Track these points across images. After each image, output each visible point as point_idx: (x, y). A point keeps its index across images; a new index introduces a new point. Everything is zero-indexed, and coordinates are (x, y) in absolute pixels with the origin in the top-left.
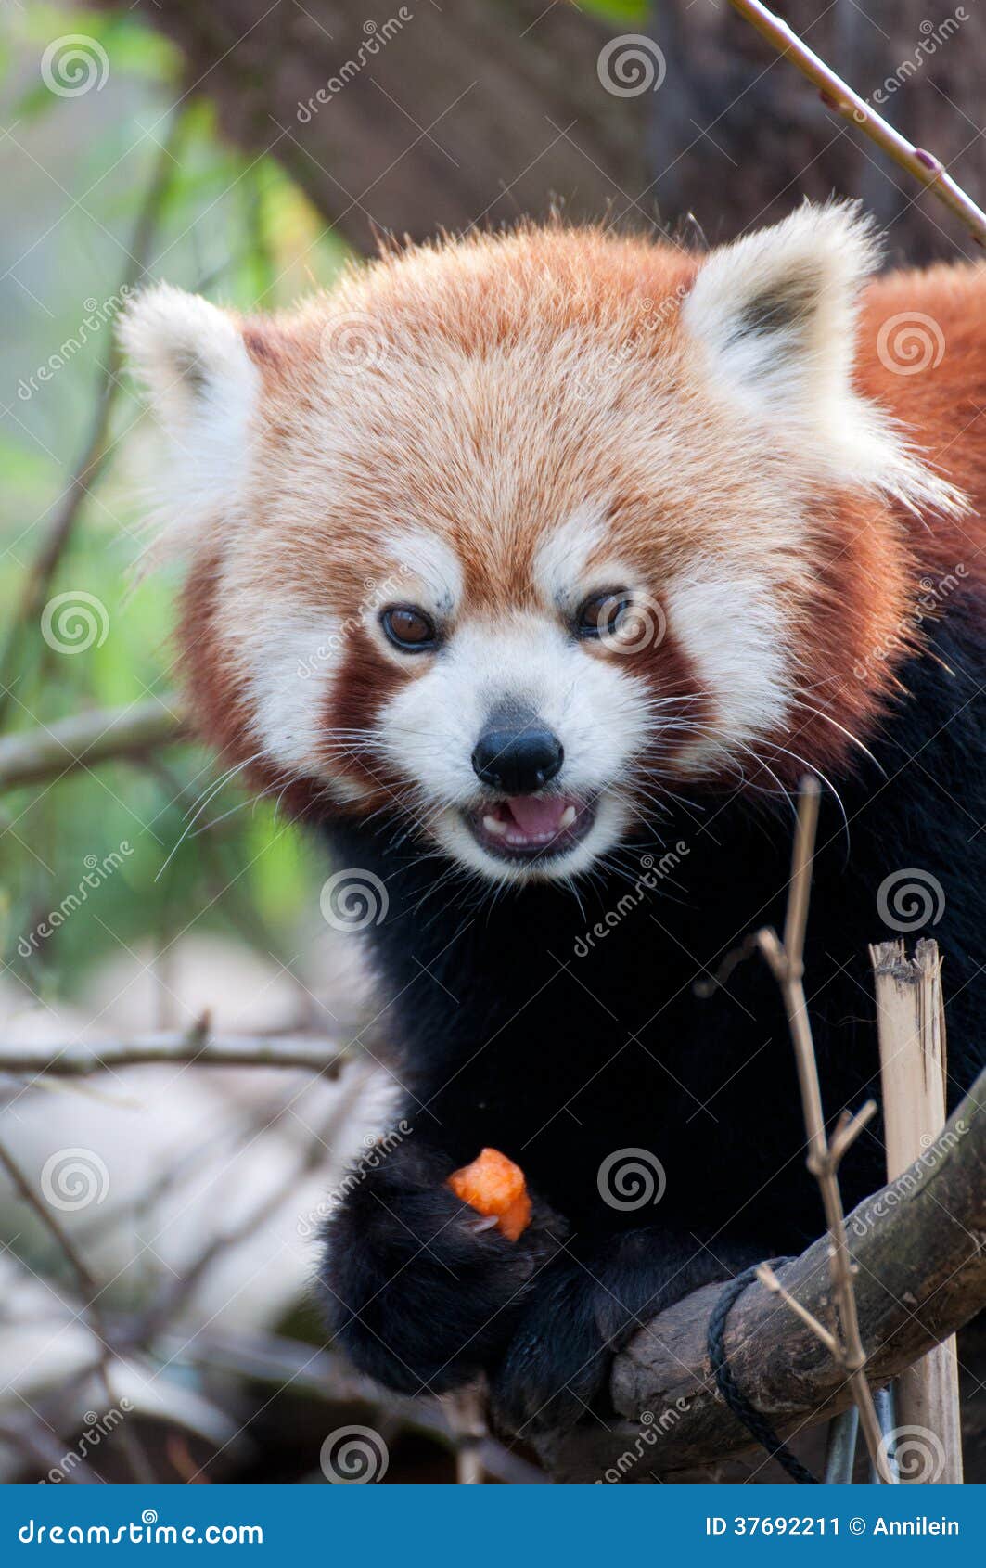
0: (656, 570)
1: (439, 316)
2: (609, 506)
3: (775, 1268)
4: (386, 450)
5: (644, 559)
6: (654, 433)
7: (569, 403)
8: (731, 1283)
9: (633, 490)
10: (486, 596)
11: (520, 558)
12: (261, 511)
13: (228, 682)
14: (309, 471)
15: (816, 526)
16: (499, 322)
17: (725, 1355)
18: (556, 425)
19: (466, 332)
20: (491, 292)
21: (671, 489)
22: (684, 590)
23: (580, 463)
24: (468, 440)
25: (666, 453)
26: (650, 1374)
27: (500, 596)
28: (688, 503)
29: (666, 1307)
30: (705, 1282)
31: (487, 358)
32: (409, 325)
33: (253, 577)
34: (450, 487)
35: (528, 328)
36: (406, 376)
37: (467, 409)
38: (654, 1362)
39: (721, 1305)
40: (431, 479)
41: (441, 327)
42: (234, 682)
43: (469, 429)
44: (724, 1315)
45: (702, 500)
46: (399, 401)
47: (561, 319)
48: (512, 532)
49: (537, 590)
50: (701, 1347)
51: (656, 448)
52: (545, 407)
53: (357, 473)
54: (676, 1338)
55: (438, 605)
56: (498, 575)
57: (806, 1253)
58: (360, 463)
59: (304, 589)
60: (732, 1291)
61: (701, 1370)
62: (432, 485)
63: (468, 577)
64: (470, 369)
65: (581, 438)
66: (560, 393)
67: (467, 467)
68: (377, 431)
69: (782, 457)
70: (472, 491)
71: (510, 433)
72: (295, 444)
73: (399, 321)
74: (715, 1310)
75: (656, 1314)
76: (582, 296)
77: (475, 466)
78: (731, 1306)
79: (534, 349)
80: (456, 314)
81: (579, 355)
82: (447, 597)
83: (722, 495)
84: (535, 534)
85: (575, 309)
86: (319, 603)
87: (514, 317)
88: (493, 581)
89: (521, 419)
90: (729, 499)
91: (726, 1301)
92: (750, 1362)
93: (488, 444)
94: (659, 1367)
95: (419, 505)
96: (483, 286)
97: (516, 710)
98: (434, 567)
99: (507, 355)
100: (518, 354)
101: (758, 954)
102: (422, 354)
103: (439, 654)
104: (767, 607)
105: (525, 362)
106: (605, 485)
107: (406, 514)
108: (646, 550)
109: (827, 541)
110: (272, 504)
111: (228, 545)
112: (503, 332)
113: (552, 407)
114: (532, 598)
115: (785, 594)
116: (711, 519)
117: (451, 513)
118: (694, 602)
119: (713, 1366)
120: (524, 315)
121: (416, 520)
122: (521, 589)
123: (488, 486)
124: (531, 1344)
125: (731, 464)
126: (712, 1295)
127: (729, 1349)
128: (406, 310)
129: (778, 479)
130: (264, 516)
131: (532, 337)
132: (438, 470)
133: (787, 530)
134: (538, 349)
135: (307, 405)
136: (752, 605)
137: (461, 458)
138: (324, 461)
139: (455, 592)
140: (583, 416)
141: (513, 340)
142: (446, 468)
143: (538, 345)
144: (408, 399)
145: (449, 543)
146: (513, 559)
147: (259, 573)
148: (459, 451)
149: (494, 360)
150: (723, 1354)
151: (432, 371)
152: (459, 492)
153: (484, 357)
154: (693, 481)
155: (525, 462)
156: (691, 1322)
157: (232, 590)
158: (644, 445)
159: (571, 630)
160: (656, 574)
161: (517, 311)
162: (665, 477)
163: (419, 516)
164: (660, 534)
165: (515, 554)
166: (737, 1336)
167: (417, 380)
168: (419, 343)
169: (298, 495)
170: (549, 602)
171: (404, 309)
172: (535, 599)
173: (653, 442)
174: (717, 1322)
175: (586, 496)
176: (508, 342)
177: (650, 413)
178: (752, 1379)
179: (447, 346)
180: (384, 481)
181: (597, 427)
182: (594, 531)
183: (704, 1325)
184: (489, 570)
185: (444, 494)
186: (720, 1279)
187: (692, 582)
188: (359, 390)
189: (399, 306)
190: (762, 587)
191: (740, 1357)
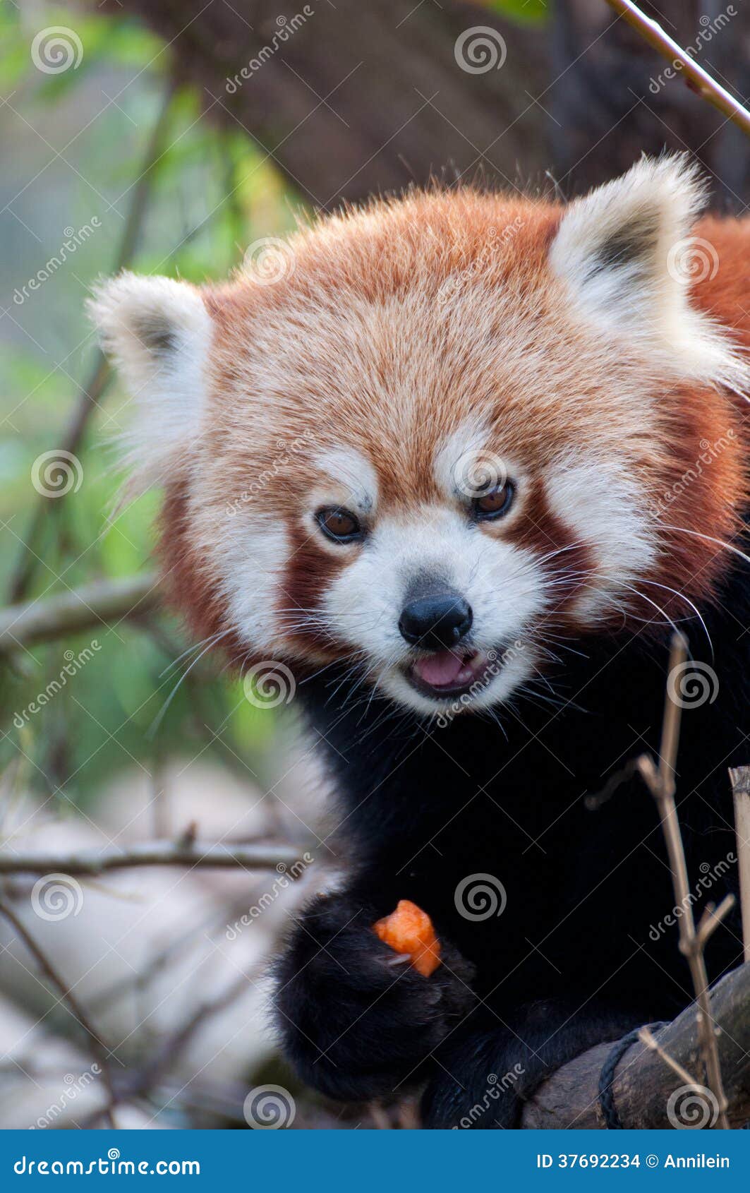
0: (534, 462)
1: (346, 273)
2: (491, 414)
3: (654, 1031)
4: (309, 386)
5: (524, 454)
6: (523, 353)
7: (453, 336)
8: (619, 1043)
9: (509, 400)
10: (397, 494)
11: (422, 463)
12: (216, 442)
13: (204, 584)
14: (250, 407)
15: (664, 413)
16: (393, 274)
17: (614, 1101)
18: (444, 354)
19: (368, 283)
20: (386, 248)
21: (541, 396)
22: (557, 475)
23: (465, 383)
24: (375, 372)
25: (534, 368)
26: (553, 1117)
27: (409, 494)
28: (555, 406)
29: (566, 1063)
30: (597, 1042)
31: (386, 304)
32: (322, 282)
33: (214, 497)
34: (362, 411)
35: (418, 277)
36: (322, 325)
37: (372, 346)
38: (556, 1107)
39: (610, 1061)
40: (347, 406)
41: (348, 281)
42: (209, 583)
43: (375, 362)
44: (612, 1069)
45: (568, 403)
46: (317, 346)
47: (445, 267)
48: (414, 443)
49: (439, 486)
50: (594, 1095)
51: (526, 364)
52: (434, 340)
53: (288, 406)
54: (574, 1088)
55: (360, 506)
56: (406, 477)
57: (678, 1019)
58: (291, 399)
59: (255, 502)
60: (619, 1050)
61: (594, 1114)
62: (349, 411)
63: (381, 481)
64: (373, 314)
65: (464, 363)
66: (446, 327)
67: (374, 393)
68: (302, 370)
69: (631, 363)
70: (381, 414)
71: (408, 363)
72: (240, 385)
73: (314, 279)
74: (605, 1065)
75: (557, 1068)
76: (460, 245)
77: (381, 392)
78: (618, 1062)
79: (423, 294)
80: (359, 268)
81: (460, 295)
82: (367, 499)
83: (584, 397)
84: (432, 443)
85: (455, 257)
86: (267, 511)
87: (404, 269)
88: (402, 483)
89: (416, 352)
90: (590, 400)
91: (614, 1058)
92: (633, 1108)
93: (391, 374)
94: (560, 1112)
95: (339, 427)
96: (379, 245)
97: (430, 581)
98: (353, 476)
99: (401, 301)
100: (411, 300)
101: (638, 775)
102: (333, 304)
103: (364, 544)
104: (627, 482)
105: (416, 305)
106: (486, 397)
107: (330, 435)
108: (524, 446)
109: (674, 423)
110: (223, 437)
111: (191, 472)
112: (398, 282)
113: (440, 341)
114: (435, 493)
115: (642, 470)
116: (575, 418)
117: (365, 432)
118: (566, 485)
119: (604, 1110)
120: (413, 266)
121: (338, 439)
122: (426, 487)
123: (391, 406)
124: (456, 1094)
125: (589, 371)
126: (602, 1053)
127: (617, 1097)
128: (319, 270)
129: (629, 380)
130: (219, 446)
131: (421, 284)
132: (352, 399)
133: (641, 418)
134: (426, 294)
135: (245, 353)
136: (616, 482)
137: (369, 386)
138: (262, 398)
139: (372, 495)
140: (465, 345)
141: (406, 288)
142: (358, 396)
143: (426, 291)
144: (325, 344)
145: (365, 456)
146: (417, 464)
147: (219, 493)
148: (368, 381)
149: (392, 304)
150: (612, 1100)
151: (342, 318)
152: (370, 414)
153: (383, 303)
154: (559, 387)
155: (420, 386)
156: (586, 1074)
157: (197, 509)
158: (516, 363)
159: (470, 516)
160: (534, 465)
161: (407, 265)
162: (535, 388)
163: (340, 436)
164: (535, 433)
165: (418, 460)
166: (622, 1085)
167: (330, 326)
168: (330, 296)
169: (245, 428)
170: (449, 495)
171: (317, 269)
172: (438, 494)
173: (524, 359)
174: (607, 1075)
175: (471, 409)
176: (402, 290)
177: (520, 337)
178: (635, 1121)
179: (354, 296)
180: (309, 411)
181: (478, 351)
182: (481, 435)
183: (597, 1077)
184: (398, 474)
185: (359, 418)
186: (609, 1040)
187: (564, 468)
188: (285, 339)
189: (312, 267)
190: (621, 467)
191: (626, 1104)
